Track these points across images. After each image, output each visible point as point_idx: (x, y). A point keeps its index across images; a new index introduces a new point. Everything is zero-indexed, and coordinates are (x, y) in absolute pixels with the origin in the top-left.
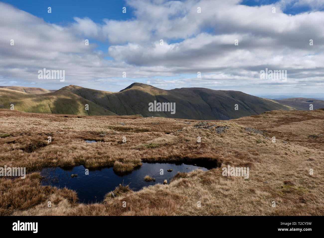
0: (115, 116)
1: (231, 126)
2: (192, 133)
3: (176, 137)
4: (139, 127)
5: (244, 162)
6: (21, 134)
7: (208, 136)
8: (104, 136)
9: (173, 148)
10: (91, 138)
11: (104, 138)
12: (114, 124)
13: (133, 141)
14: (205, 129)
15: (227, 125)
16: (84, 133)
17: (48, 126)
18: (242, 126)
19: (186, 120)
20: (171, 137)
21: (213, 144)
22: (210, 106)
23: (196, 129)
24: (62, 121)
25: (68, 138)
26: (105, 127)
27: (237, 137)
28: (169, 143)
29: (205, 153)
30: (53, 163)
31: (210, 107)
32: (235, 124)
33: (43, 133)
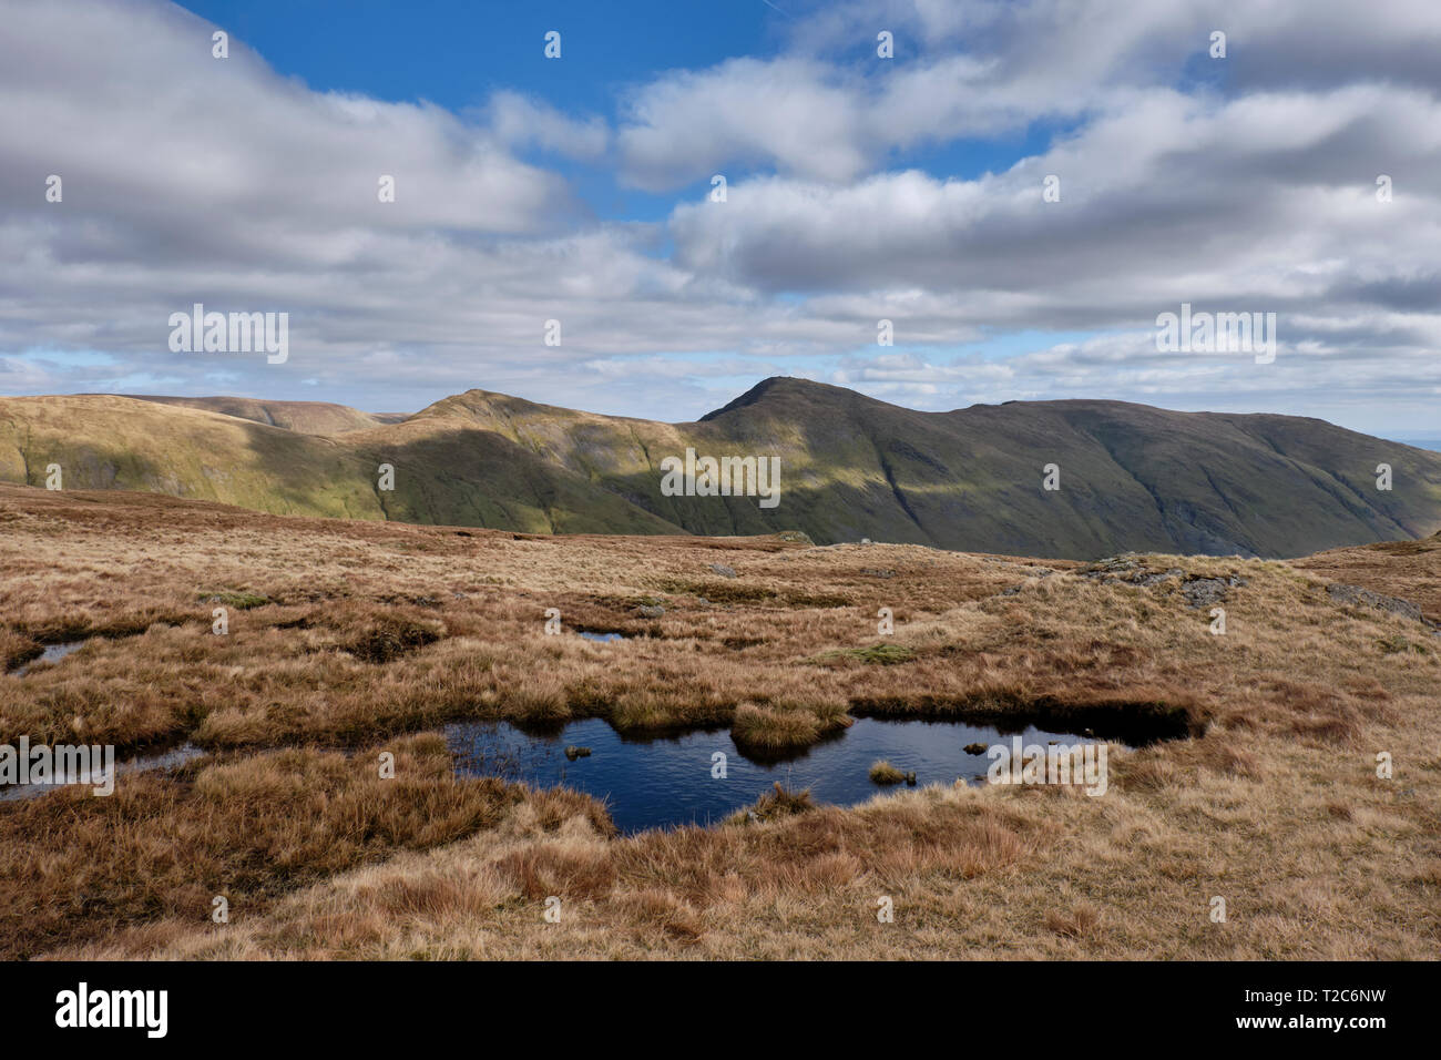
0: (679, 537)
1: (1260, 574)
2: (1067, 605)
3: (994, 618)
4: (801, 585)
5: (1315, 718)
6: (311, 597)
7: (1145, 615)
8: (660, 617)
9: (983, 664)
10: (601, 622)
11: (663, 624)
12: (686, 568)
13: (793, 639)
14: (1131, 587)
15: (1237, 568)
16: (567, 600)
17: (403, 570)
18: (1312, 576)
19: (1029, 561)
20: (969, 621)
21: (1171, 651)
22: (1153, 493)
23: (1087, 586)
24: (455, 551)
25: (504, 617)
26: (648, 582)
27: (1284, 622)
28: (964, 642)
29: (1133, 686)
30: (483, 705)
31: (1152, 497)
32: (1280, 567)
33: (401, 594)
